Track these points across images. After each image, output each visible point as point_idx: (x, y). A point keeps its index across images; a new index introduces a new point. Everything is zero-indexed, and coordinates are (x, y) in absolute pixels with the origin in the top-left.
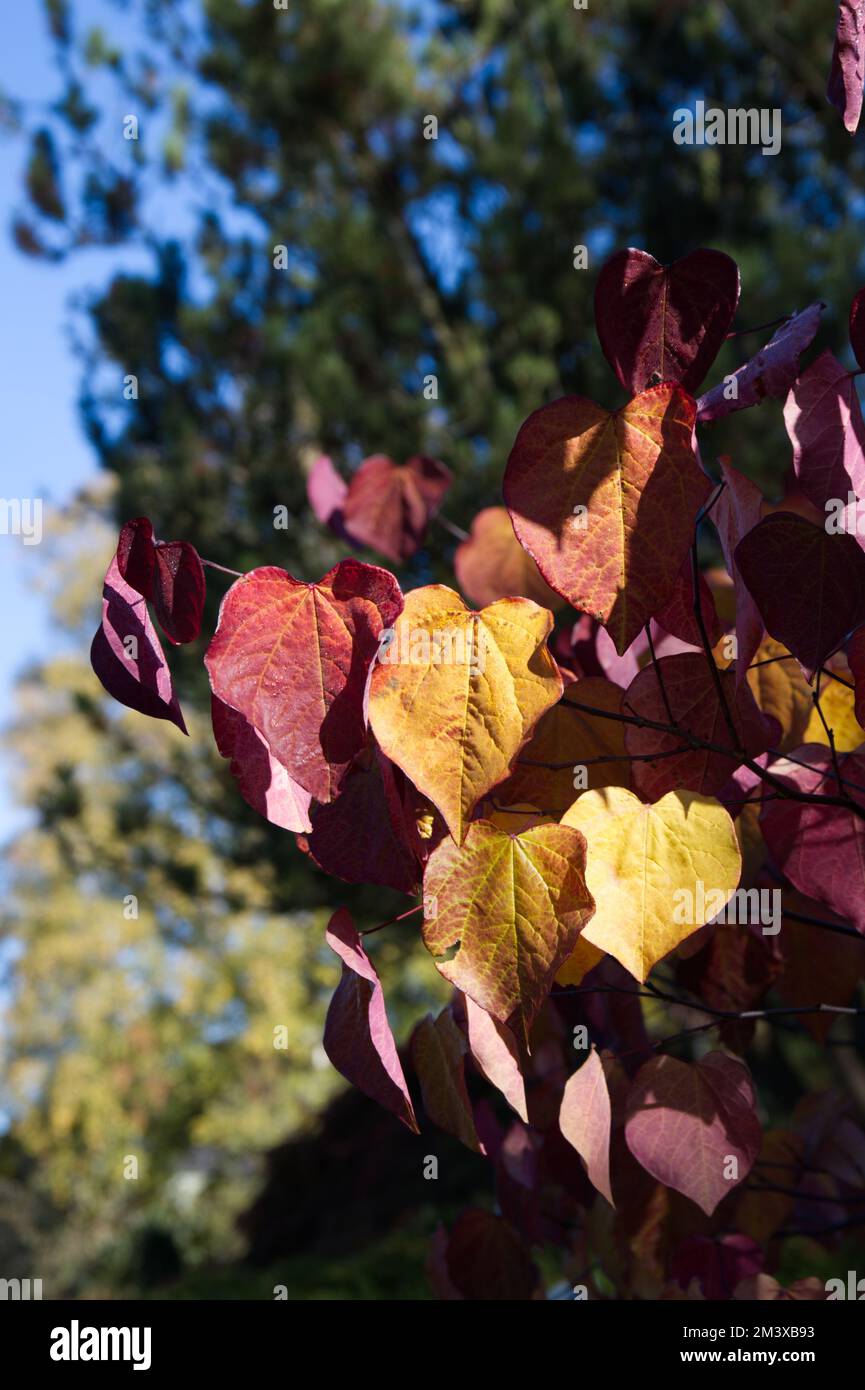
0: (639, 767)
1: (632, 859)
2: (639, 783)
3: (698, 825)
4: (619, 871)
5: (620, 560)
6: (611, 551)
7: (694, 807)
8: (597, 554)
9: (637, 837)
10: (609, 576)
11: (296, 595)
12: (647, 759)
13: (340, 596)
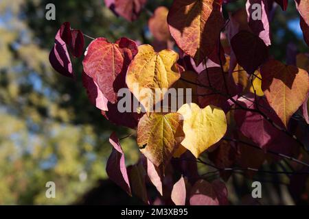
0: (200, 98)
1: (196, 124)
2: (200, 102)
3: (216, 115)
4: (193, 126)
5: (198, 40)
6: (196, 38)
7: (215, 109)
8: (192, 38)
9: (198, 117)
10: (195, 45)
11: (108, 46)
12: (202, 96)
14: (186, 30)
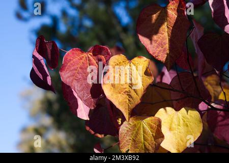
0: (175, 102)
1: (174, 126)
2: (175, 107)
3: (191, 116)
4: (170, 129)
5: (167, 46)
6: (165, 44)
7: (189, 111)
8: (161, 45)
9: (175, 120)
10: (164, 50)
11: (83, 55)
12: (176, 100)
13: (94, 55)
14: (155, 37)
